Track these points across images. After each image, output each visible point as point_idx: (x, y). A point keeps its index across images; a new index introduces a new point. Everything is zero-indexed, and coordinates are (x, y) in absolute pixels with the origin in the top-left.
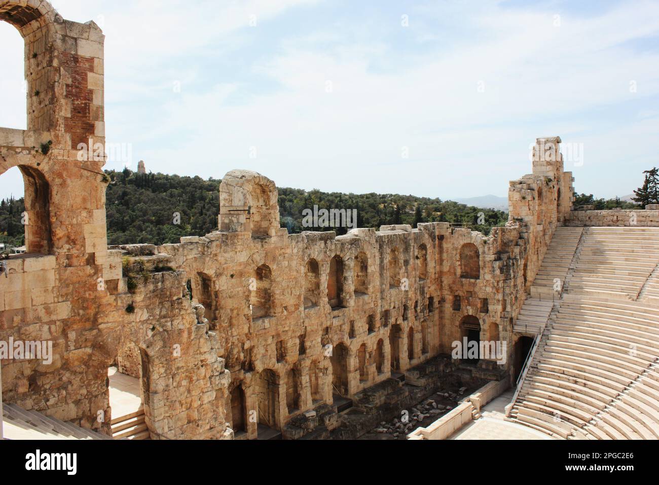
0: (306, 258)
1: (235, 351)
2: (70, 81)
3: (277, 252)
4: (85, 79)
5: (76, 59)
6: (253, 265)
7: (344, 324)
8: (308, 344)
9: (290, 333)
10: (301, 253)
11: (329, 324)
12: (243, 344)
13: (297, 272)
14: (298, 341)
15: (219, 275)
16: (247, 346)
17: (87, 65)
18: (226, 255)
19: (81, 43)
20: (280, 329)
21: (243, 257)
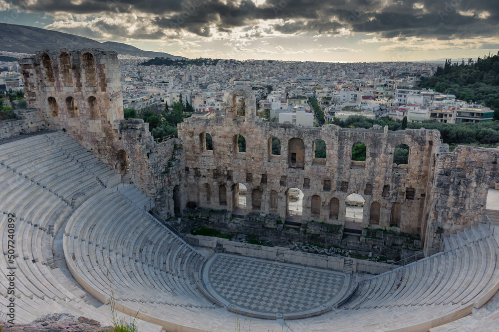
0: (267, 136)
1: (222, 170)
2: (99, 72)
3: (247, 130)
4: (103, 71)
5: (100, 65)
6: (232, 134)
7: (298, 178)
8: (268, 180)
9: (255, 171)
10: (264, 132)
11: (285, 174)
12: (226, 168)
13: (261, 142)
14: (260, 177)
15: (213, 135)
16: (229, 169)
17: (103, 66)
18: (217, 127)
19: (101, 60)
20: (249, 167)
21: (227, 129)
